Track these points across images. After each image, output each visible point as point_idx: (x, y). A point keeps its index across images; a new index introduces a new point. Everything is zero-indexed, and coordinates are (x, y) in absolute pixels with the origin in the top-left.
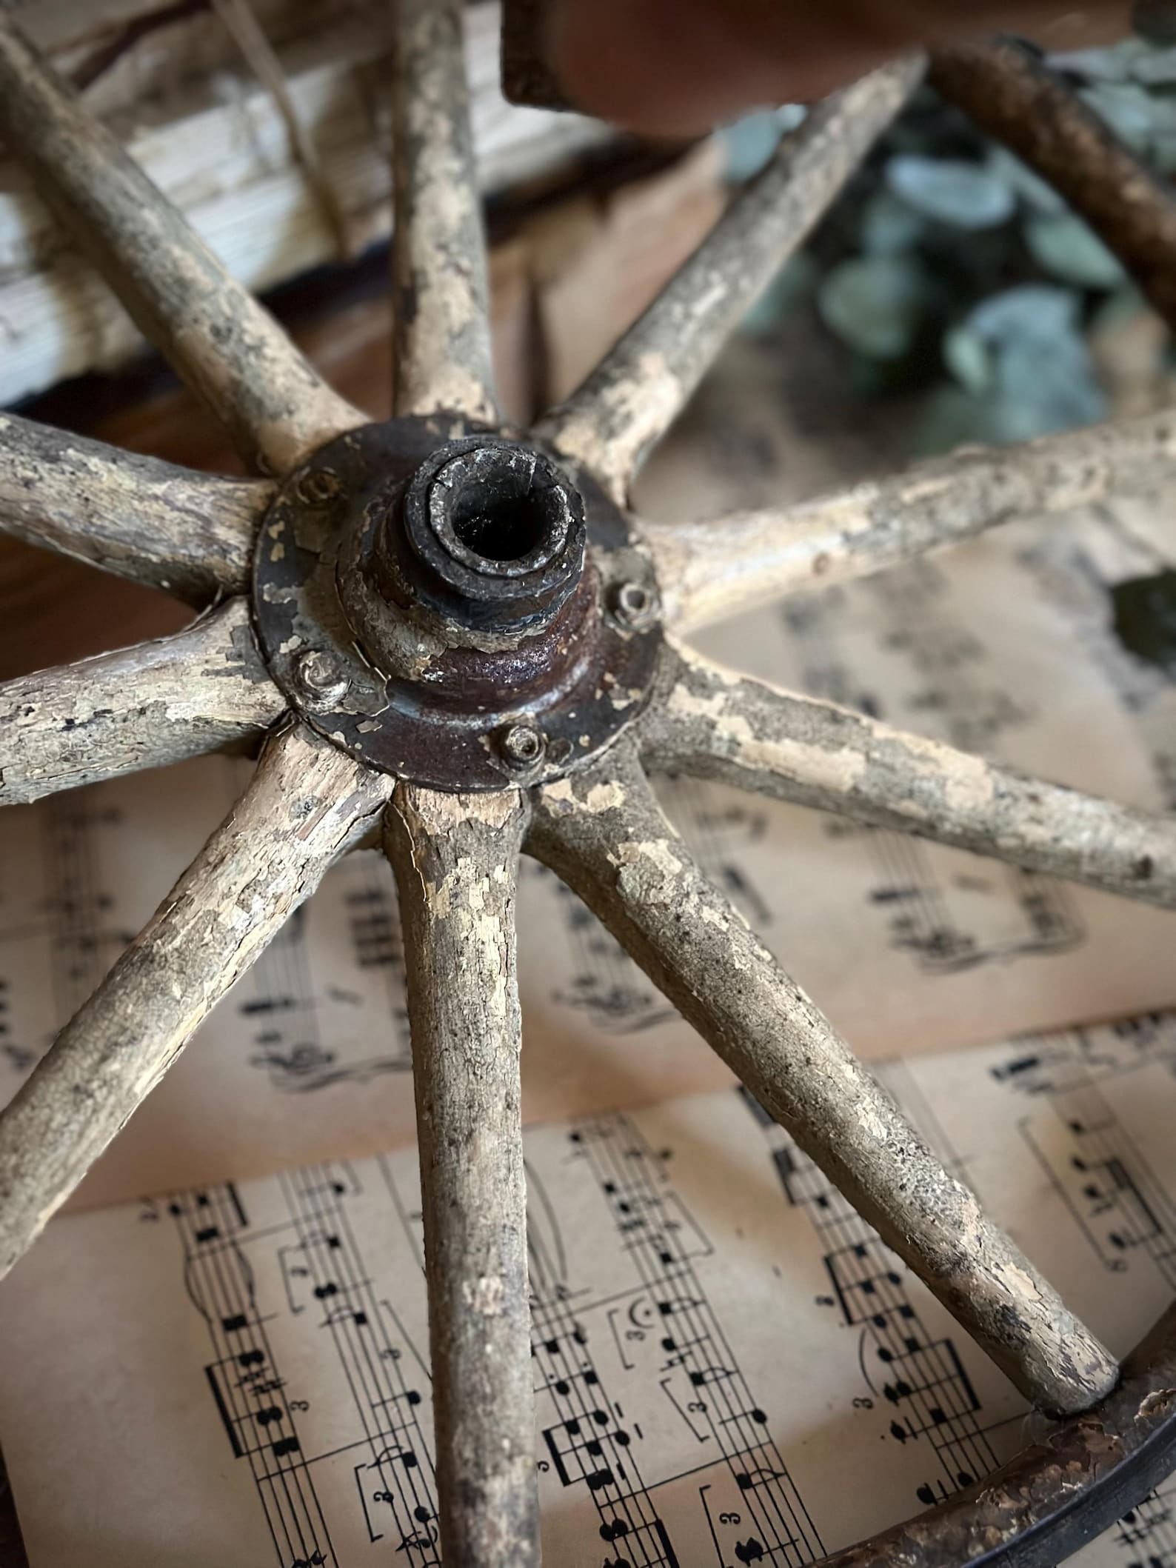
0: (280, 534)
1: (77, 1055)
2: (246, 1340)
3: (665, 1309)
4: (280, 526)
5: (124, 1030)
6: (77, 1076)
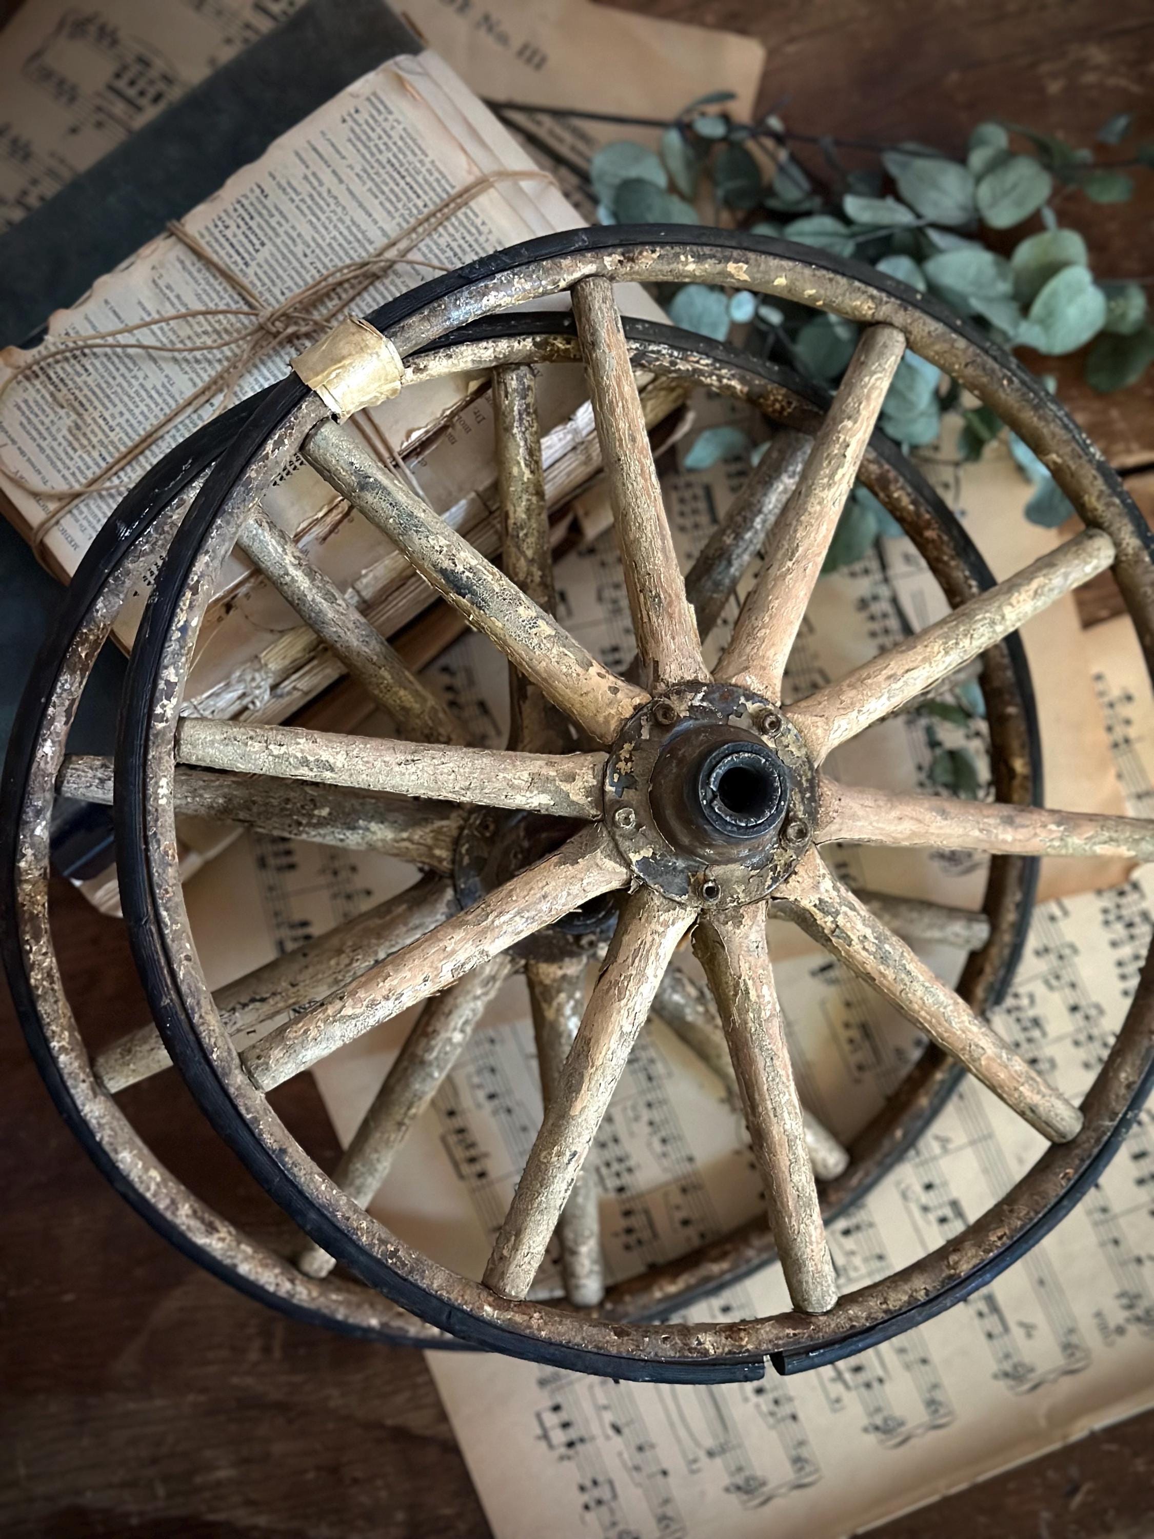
0: (467, 850)
1: (397, 1108)
2: (457, 1122)
3: (649, 1105)
4: (466, 846)
5: (415, 1095)
6: (398, 1118)
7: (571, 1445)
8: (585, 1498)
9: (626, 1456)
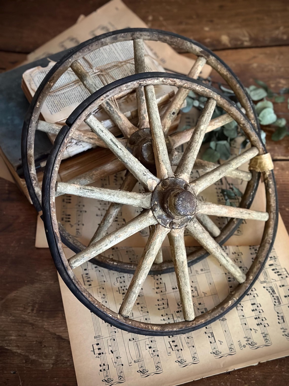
7: (100, 354)
8: (101, 368)
9: (113, 359)
